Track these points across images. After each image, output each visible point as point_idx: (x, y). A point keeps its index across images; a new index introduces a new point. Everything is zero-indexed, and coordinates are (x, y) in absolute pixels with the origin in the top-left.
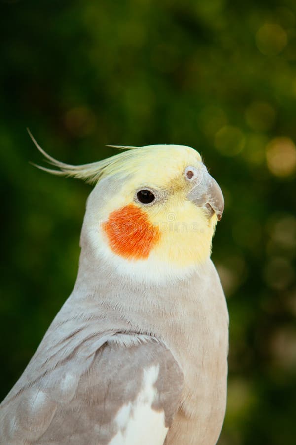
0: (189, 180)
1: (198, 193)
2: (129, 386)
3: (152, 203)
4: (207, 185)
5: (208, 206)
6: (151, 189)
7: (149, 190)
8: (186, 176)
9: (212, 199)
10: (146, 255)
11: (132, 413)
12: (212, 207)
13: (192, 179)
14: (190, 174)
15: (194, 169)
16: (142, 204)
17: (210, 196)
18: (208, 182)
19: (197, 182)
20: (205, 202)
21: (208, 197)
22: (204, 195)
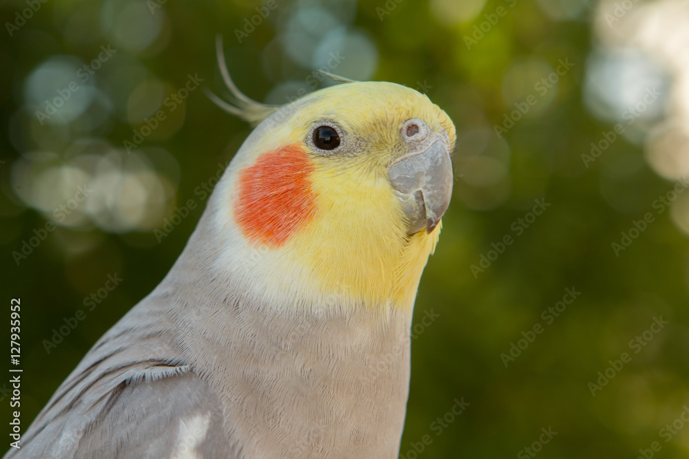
0: (406, 137)
1: (412, 168)
3: (331, 152)
4: (431, 159)
5: (419, 195)
6: (339, 127)
7: (335, 127)
8: (405, 129)
9: (429, 186)
10: (280, 242)
12: (426, 200)
13: (412, 138)
14: (413, 129)
15: (423, 125)
16: (315, 148)
17: (429, 178)
18: (437, 155)
19: (418, 147)
20: (417, 187)
21: (425, 179)
22: (420, 174)
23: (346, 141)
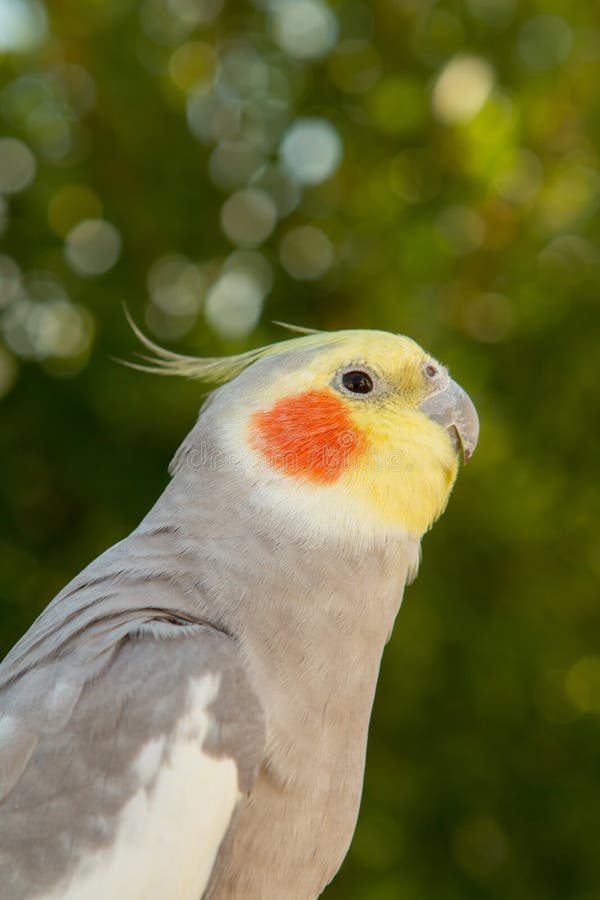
0: (429, 378)
1: (440, 406)
2: (161, 707)
4: (455, 395)
5: (453, 430)
8: (427, 371)
9: (461, 419)
11: (165, 756)
12: (461, 433)
17: (459, 412)
18: (458, 391)
19: (442, 386)
20: (450, 421)
21: (456, 414)
22: (449, 410)
23: (379, 386)
